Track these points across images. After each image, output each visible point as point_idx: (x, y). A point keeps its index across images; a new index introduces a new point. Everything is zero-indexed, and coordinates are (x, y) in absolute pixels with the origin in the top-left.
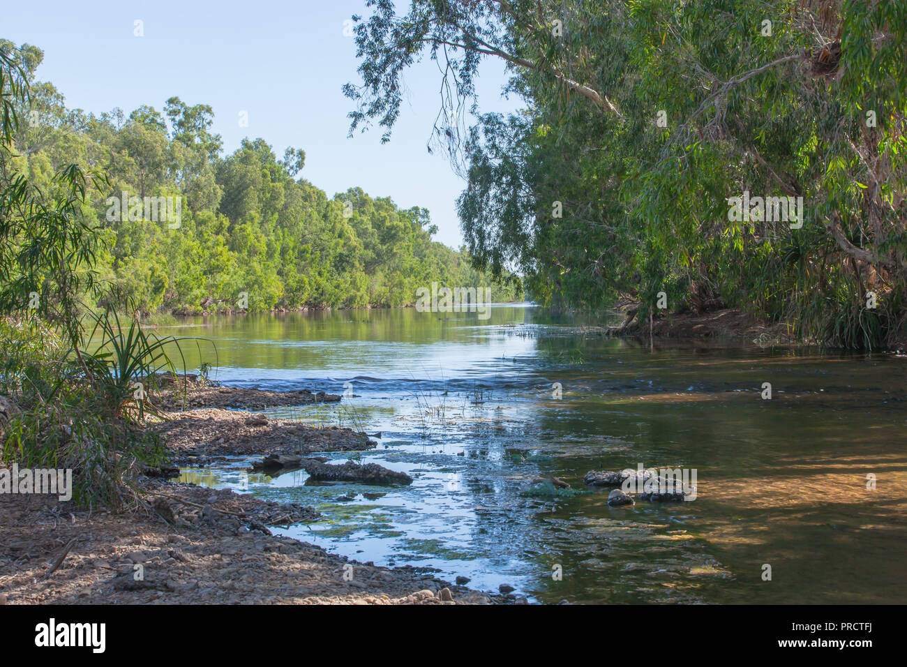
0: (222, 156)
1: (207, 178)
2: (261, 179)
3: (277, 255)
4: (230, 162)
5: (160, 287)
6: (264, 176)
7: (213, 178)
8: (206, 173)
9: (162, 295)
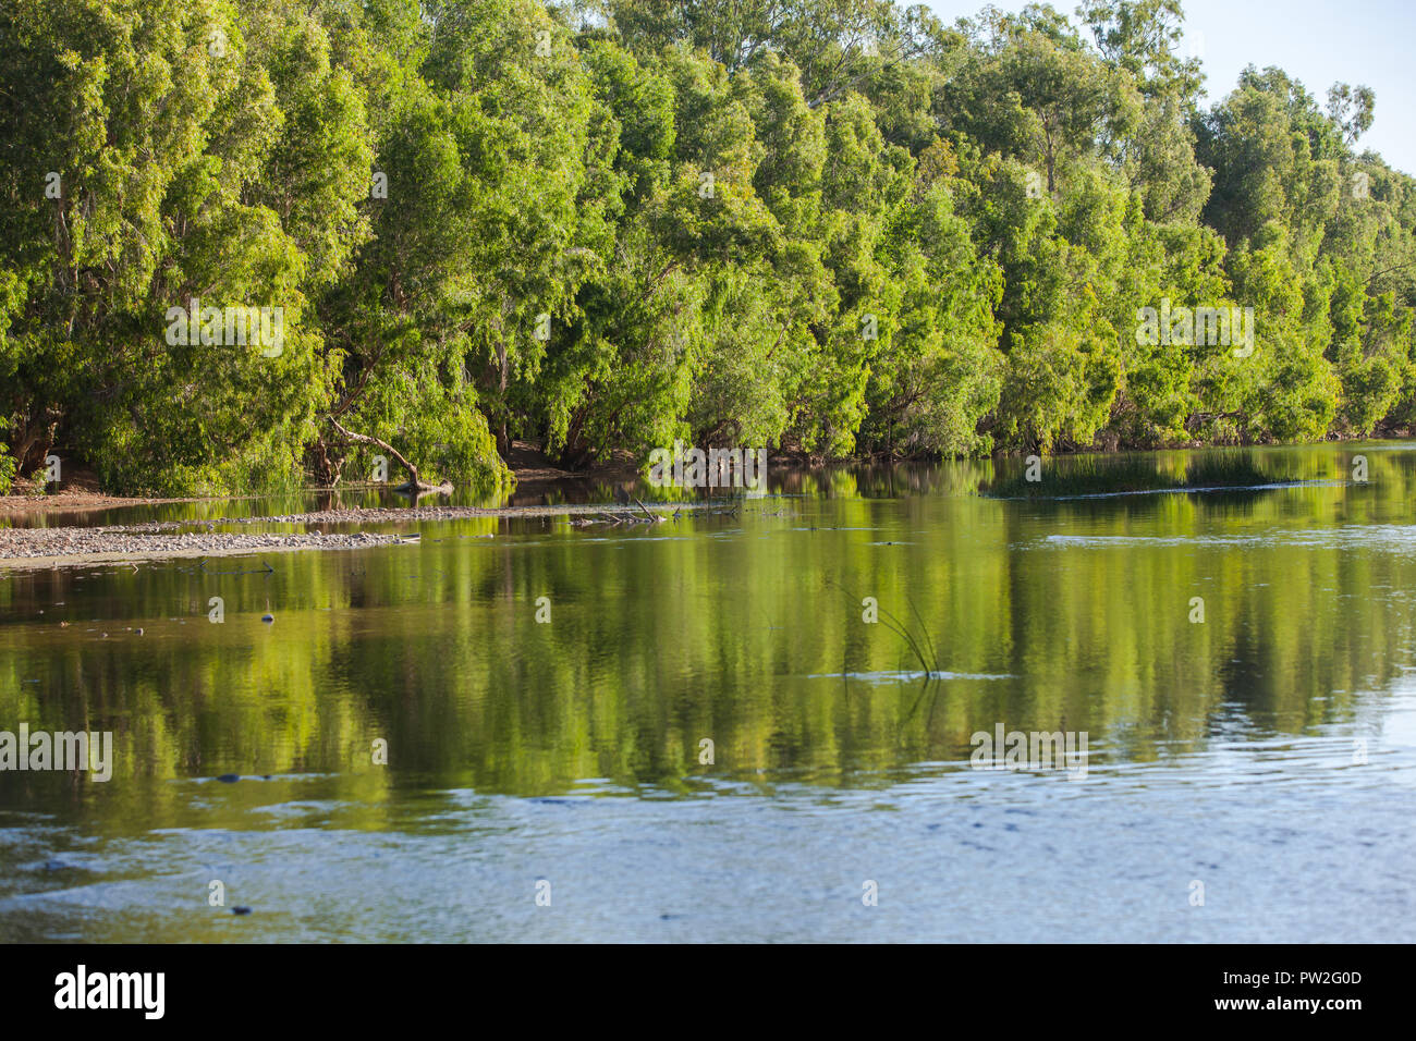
0: (1204, 106)
1: (1179, 153)
2: (1290, 153)
3: (1323, 315)
4: (1221, 118)
5: (1105, 389)
6: (1297, 144)
7: (1191, 153)
8: (1177, 141)
9: (1108, 405)
